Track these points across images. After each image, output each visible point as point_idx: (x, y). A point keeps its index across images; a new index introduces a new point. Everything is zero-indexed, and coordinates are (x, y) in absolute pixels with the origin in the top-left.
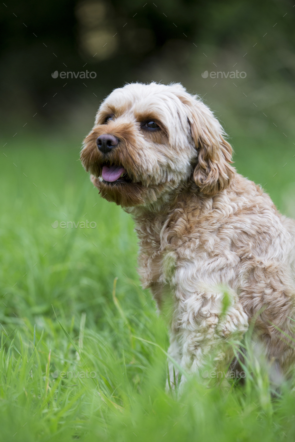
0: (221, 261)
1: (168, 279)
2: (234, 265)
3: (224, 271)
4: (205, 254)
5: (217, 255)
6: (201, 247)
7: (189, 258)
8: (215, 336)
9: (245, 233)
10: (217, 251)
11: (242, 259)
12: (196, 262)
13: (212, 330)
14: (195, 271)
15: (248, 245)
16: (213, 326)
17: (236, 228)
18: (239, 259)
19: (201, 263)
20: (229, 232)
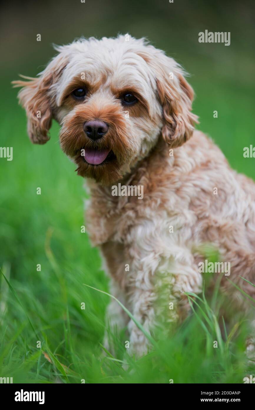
0: (180, 220)
1: (123, 237)
2: (191, 224)
3: (182, 230)
4: (165, 213)
5: (176, 214)
6: (162, 206)
7: (148, 217)
8: (171, 296)
9: (203, 191)
10: (177, 211)
11: (199, 218)
12: (155, 221)
13: (168, 290)
14: (153, 229)
15: (205, 203)
16: (169, 286)
17: (195, 186)
18: (196, 218)
19: (161, 221)
20: (190, 190)
